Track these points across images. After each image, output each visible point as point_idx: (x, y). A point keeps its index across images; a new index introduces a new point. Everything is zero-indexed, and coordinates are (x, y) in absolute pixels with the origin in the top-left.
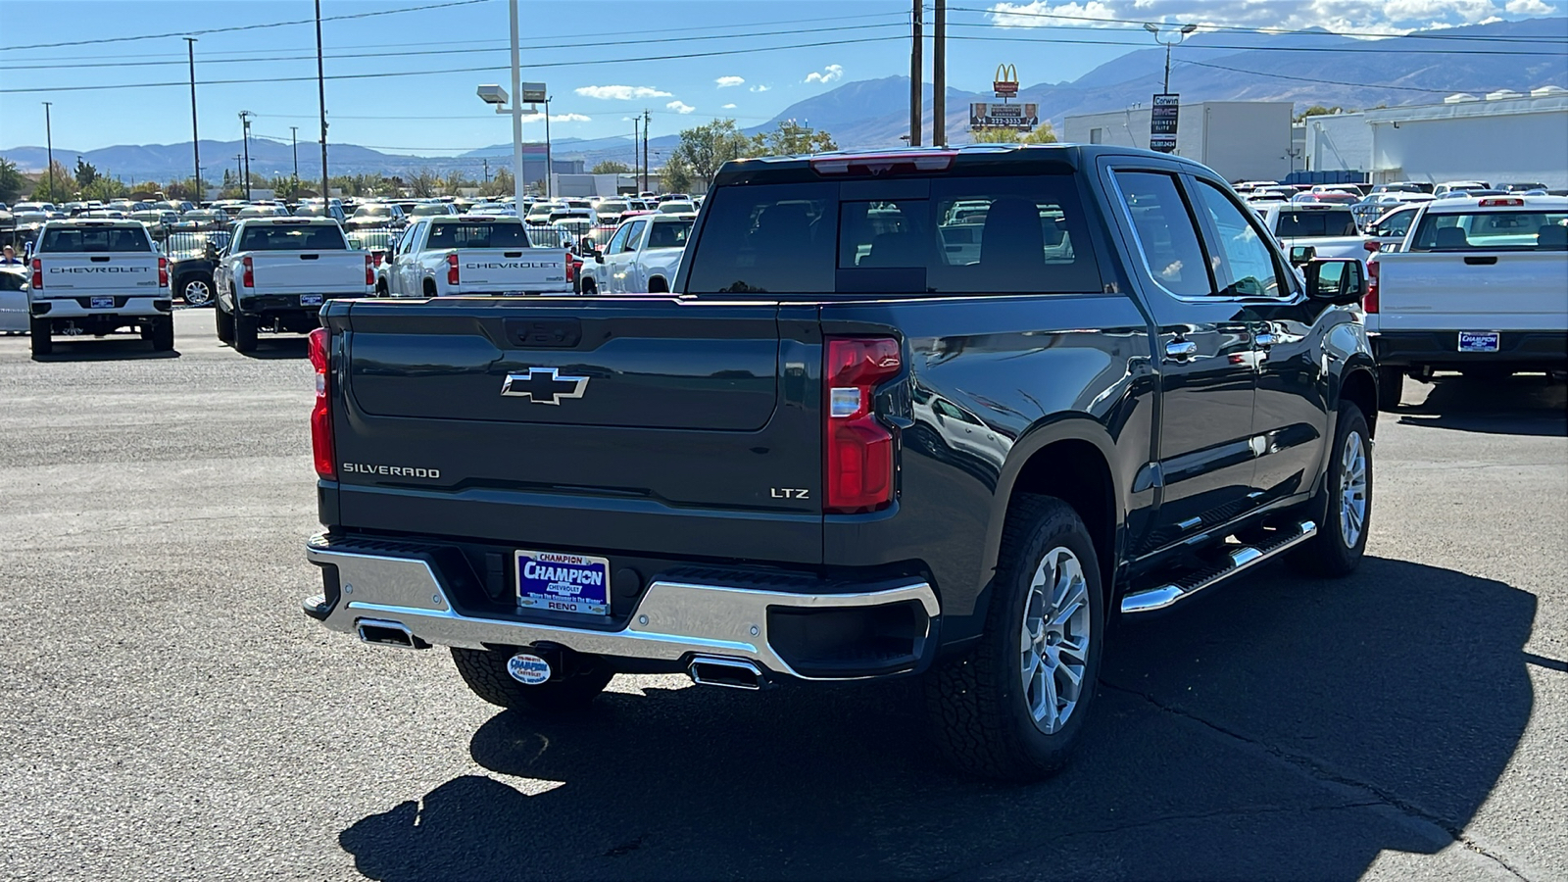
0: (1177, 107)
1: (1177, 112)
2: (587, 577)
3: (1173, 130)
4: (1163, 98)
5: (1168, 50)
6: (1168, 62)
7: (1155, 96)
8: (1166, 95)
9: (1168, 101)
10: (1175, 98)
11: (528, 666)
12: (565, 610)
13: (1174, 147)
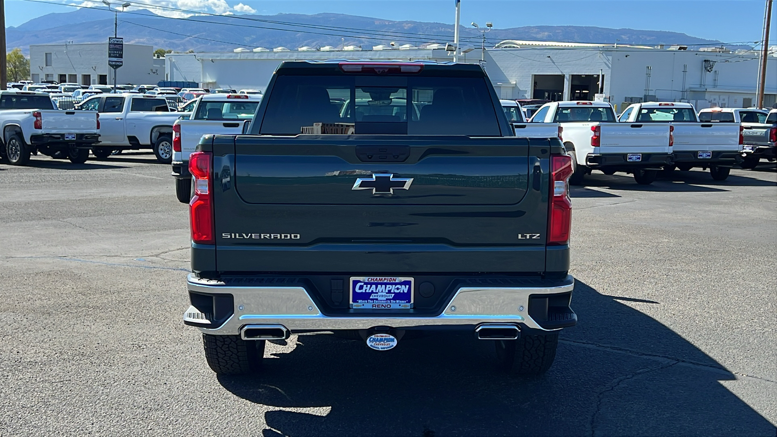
0: (122, 44)
1: (122, 47)
2: (398, 289)
3: (121, 56)
4: (115, 39)
5: (116, 15)
6: (116, 21)
7: (110, 38)
8: (116, 38)
9: (117, 41)
10: (121, 40)
11: (381, 340)
12: (383, 308)
13: (122, 65)
